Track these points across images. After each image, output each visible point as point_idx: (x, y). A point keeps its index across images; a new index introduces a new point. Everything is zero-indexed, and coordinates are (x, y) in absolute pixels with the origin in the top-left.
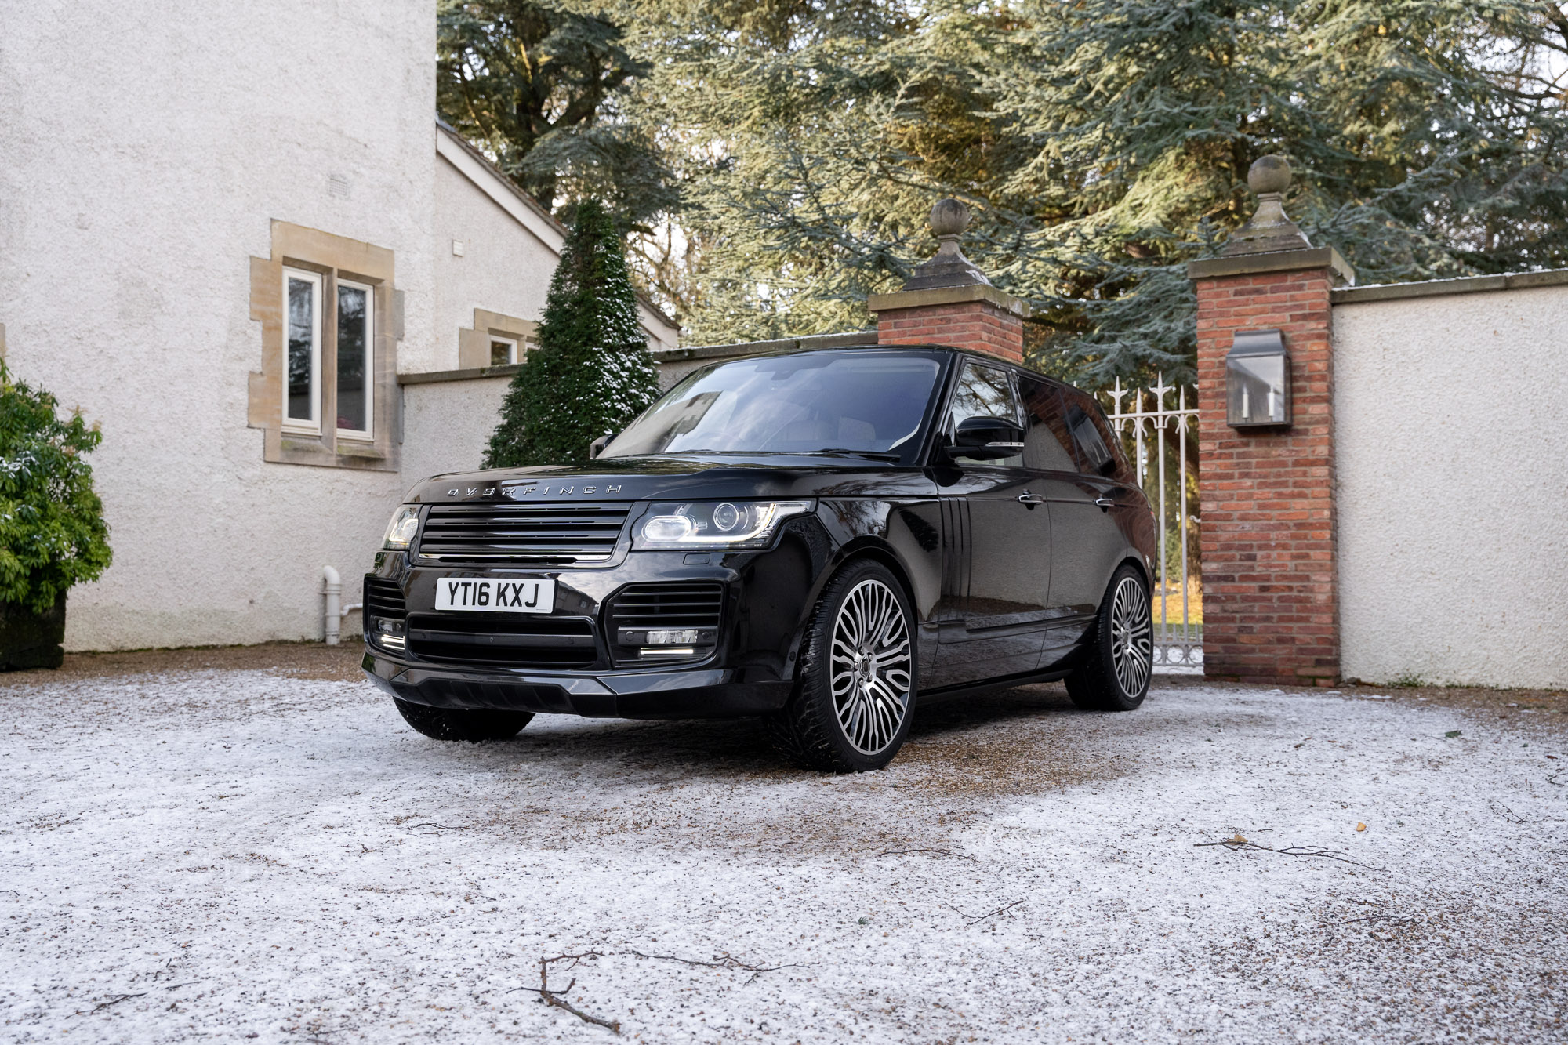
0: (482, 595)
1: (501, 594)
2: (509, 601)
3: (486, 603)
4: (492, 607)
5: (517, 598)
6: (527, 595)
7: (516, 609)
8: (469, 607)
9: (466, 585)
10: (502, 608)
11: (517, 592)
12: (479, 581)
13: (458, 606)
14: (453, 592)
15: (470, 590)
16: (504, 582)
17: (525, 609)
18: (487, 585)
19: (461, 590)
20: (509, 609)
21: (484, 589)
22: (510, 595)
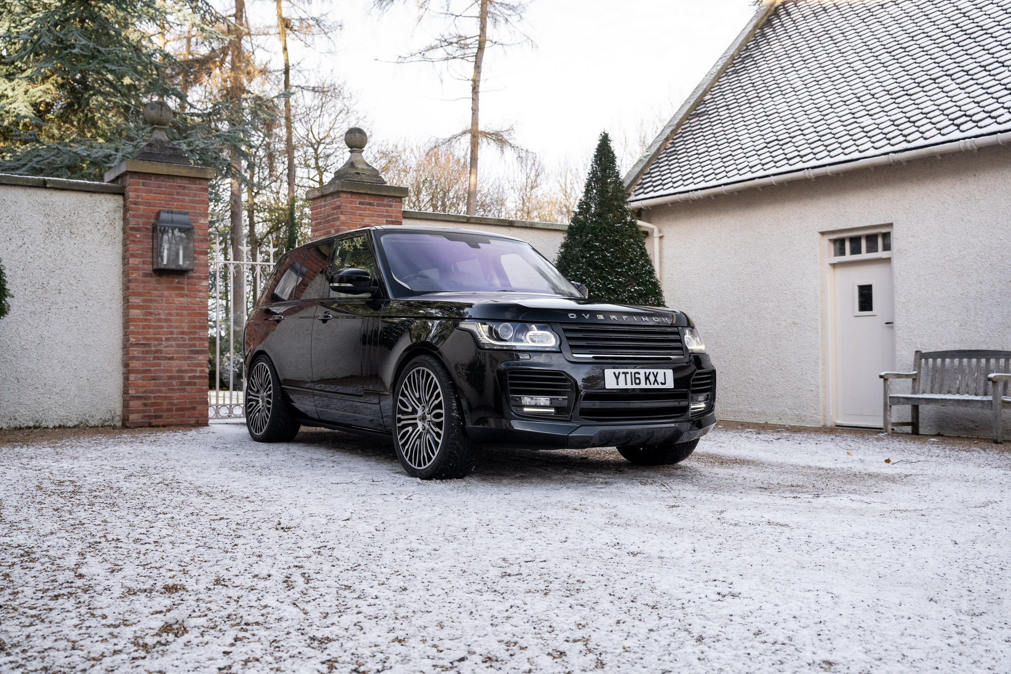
0: (636, 379)
1: (647, 378)
2: (652, 382)
3: (639, 384)
4: (643, 386)
5: (656, 380)
6: (660, 379)
7: (656, 386)
8: (629, 386)
9: (625, 373)
10: (648, 386)
11: (655, 377)
12: (634, 371)
13: (622, 385)
14: (617, 378)
15: (628, 376)
16: (648, 371)
17: (661, 386)
18: (639, 373)
19: (622, 377)
20: (652, 387)
21: (637, 376)
22: (652, 378)
